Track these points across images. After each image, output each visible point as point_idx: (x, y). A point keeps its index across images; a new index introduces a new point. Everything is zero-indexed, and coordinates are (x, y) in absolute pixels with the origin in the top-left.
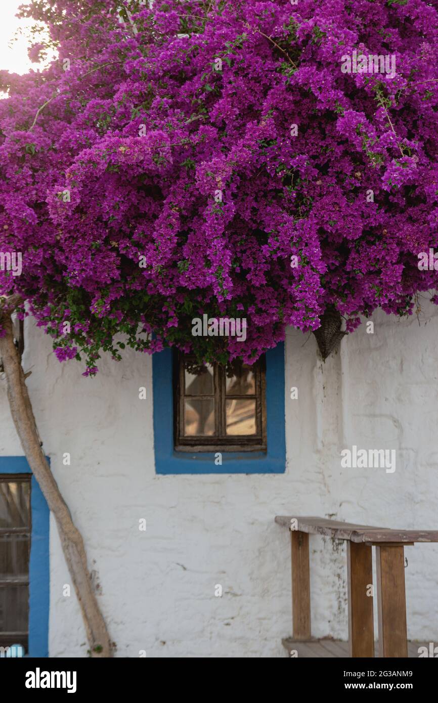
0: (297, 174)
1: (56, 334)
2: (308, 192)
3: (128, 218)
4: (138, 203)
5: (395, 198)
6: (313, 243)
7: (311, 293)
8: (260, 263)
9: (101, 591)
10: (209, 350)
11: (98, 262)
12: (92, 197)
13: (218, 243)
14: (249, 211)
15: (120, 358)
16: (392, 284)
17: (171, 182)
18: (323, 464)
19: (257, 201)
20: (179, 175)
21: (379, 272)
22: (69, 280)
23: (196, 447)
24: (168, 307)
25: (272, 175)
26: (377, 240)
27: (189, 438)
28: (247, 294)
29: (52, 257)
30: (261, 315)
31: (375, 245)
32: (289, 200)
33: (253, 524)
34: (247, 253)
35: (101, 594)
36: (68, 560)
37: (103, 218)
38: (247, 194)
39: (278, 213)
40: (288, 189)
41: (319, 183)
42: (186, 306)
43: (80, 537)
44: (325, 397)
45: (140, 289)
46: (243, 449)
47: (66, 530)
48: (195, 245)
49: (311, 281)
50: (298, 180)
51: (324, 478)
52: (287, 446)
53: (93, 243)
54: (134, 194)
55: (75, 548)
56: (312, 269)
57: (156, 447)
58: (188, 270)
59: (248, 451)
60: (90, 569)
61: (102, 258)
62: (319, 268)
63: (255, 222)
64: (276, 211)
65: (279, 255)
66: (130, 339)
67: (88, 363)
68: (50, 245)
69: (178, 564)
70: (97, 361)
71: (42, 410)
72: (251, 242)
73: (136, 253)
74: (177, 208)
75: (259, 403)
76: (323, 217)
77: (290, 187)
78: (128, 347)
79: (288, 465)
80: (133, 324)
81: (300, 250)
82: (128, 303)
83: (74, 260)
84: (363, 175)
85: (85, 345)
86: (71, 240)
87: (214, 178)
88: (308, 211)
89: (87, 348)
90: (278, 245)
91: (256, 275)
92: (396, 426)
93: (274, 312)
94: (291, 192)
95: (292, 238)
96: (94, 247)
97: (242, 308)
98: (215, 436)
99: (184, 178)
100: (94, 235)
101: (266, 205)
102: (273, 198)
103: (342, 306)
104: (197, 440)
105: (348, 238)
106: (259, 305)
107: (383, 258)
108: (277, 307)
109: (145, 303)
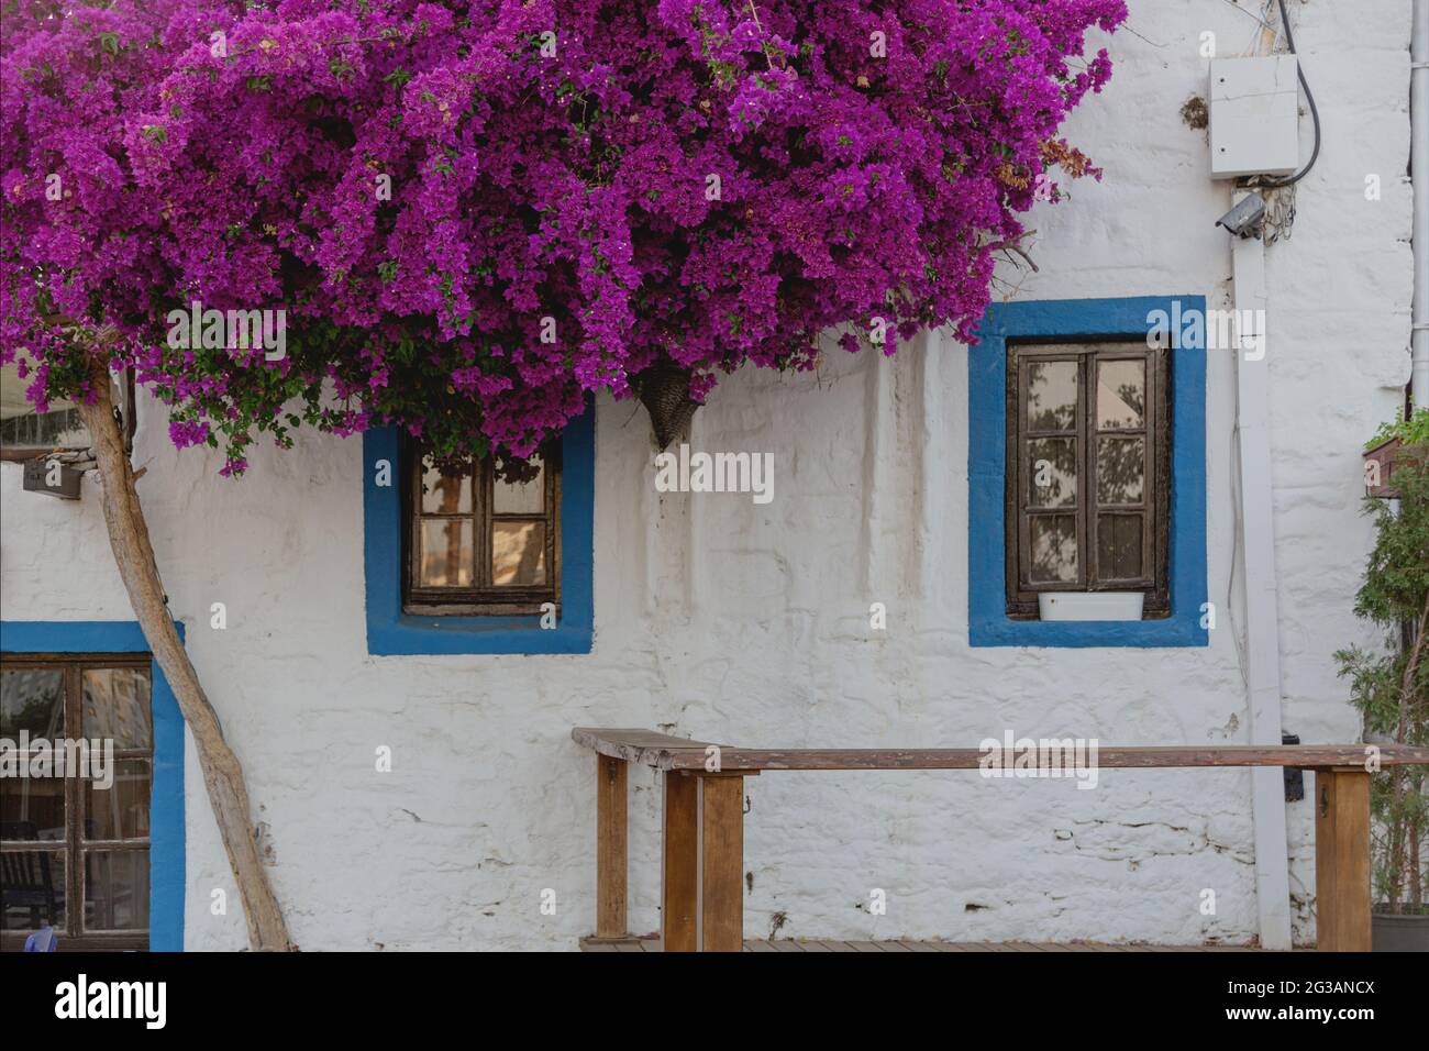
0: (593, 100)
1: (171, 397)
2: (614, 136)
3: (293, 181)
4: (309, 152)
5: (770, 152)
6: (618, 232)
7: (611, 325)
8: (528, 269)
9: (275, 857)
10: (455, 432)
11: (240, 263)
12: (228, 139)
13: (446, 229)
14: (508, 170)
15: (289, 443)
16: (758, 311)
17: (368, 112)
18: (656, 636)
19: (524, 152)
20: (382, 100)
21: (737, 288)
22: (186, 297)
23: (439, 607)
24: (371, 350)
25: (549, 102)
26: (736, 229)
27: (429, 591)
28: (510, 327)
29: (156, 253)
30: (534, 367)
31: (733, 238)
32: (581, 150)
33: (534, 741)
34: (505, 250)
35: (273, 864)
36: (216, 806)
37: (247, 180)
38: (506, 139)
39: (559, 174)
40: (577, 129)
41: (634, 119)
42: (402, 349)
43: (237, 764)
44: (663, 517)
45: (318, 315)
46: (521, 611)
47: (212, 752)
48: (410, 232)
49: (612, 302)
50: (596, 113)
51: (657, 662)
52: (595, 604)
53: (230, 227)
54: (301, 134)
55: (227, 784)
56: (615, 280)
57: (370, 607)
58: (395, 280)
59: (529, 615)
60: (255, 821)
61: (246, 254)
62: (626, 277)
63: (520, 191)
64: (556, 170)
65: (559, 253)
66: (308, 410)
67: (229, 453)
68: (151, 230)
69: (407, 811)
70: (245, 447)
71: (170, 540)
72: (514, 229)
73: (308, 246)
74: (376, 163)
75: (550, 528)
76: (639, 183)
77: (581, 125)
78: (304, 423)
79: (596, 639)
80: (312, 381)
81: (594, 244)
82: (299, 342)
83: (194, 258)
84: (714, 106)
85: (225, 420)
86: (190, 219)
87: (436, 105)
88: (612, 172)
89: (229, 424)
90: (556, 234)
91: (521, 291)
92: (782, 570)
93: (558, 360)
94: (580, 134)
95: (581, 222)
96: (231, 234)
97: (501, 354)
98: (474, 587)
99: (390, 106)
100: (231, 212)
101: (540, 159)
102: (554, 146)
103: (677, 350)
104: (442, 594)
105: (681, 223)
106: (531, 349)
107: (745, 263)
108: (563, 352)
109: (330, 341)
